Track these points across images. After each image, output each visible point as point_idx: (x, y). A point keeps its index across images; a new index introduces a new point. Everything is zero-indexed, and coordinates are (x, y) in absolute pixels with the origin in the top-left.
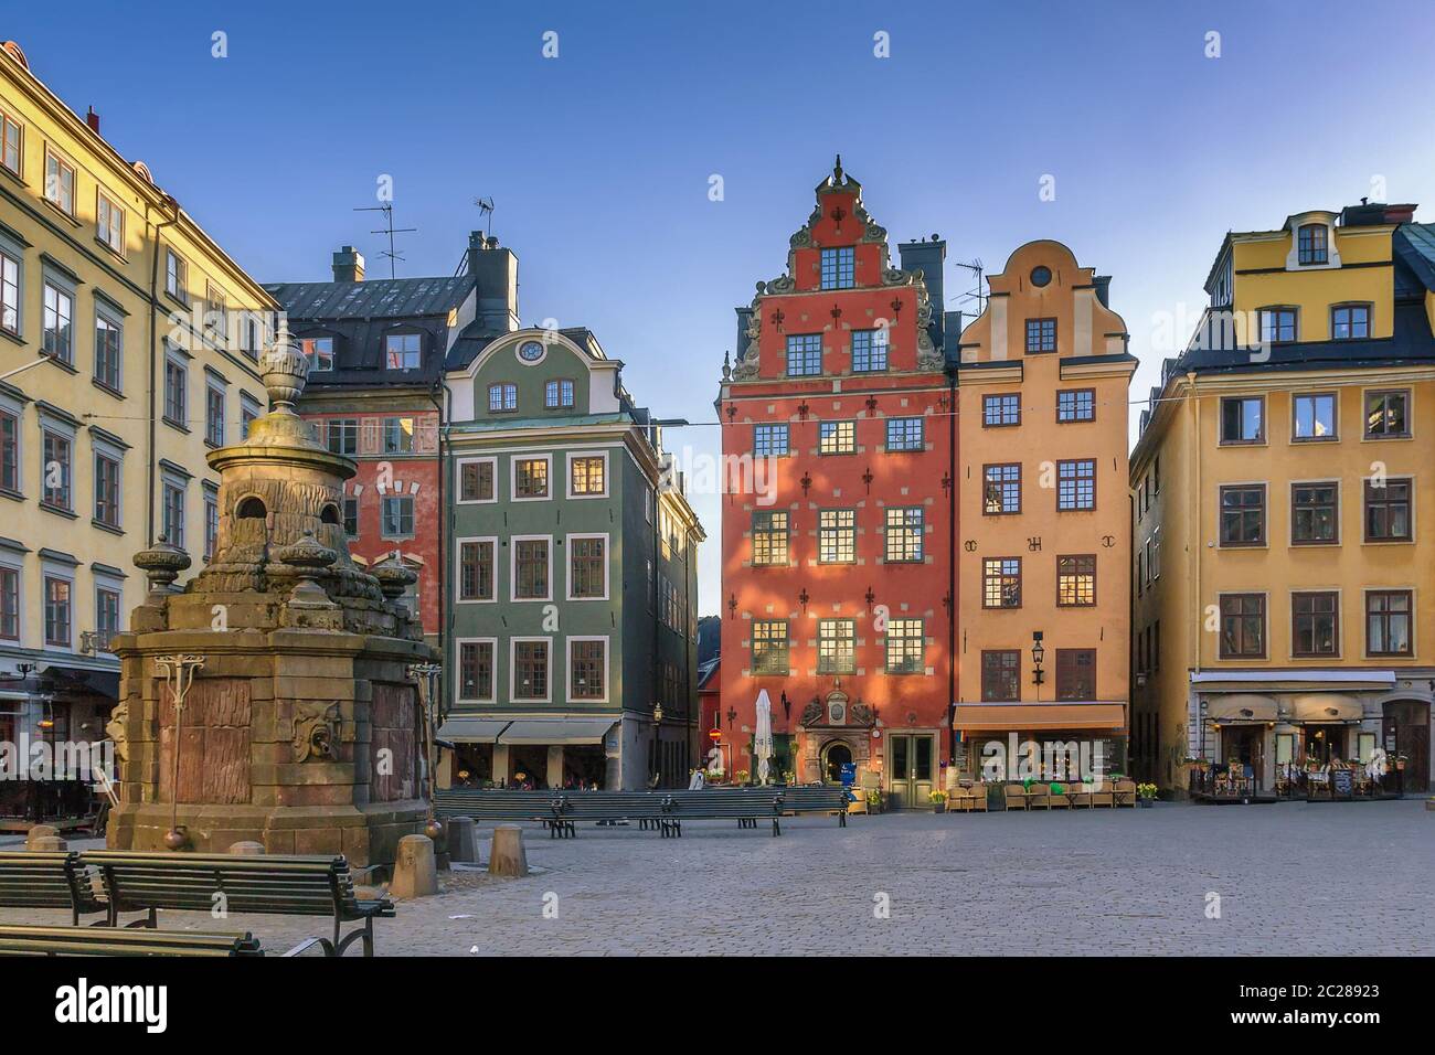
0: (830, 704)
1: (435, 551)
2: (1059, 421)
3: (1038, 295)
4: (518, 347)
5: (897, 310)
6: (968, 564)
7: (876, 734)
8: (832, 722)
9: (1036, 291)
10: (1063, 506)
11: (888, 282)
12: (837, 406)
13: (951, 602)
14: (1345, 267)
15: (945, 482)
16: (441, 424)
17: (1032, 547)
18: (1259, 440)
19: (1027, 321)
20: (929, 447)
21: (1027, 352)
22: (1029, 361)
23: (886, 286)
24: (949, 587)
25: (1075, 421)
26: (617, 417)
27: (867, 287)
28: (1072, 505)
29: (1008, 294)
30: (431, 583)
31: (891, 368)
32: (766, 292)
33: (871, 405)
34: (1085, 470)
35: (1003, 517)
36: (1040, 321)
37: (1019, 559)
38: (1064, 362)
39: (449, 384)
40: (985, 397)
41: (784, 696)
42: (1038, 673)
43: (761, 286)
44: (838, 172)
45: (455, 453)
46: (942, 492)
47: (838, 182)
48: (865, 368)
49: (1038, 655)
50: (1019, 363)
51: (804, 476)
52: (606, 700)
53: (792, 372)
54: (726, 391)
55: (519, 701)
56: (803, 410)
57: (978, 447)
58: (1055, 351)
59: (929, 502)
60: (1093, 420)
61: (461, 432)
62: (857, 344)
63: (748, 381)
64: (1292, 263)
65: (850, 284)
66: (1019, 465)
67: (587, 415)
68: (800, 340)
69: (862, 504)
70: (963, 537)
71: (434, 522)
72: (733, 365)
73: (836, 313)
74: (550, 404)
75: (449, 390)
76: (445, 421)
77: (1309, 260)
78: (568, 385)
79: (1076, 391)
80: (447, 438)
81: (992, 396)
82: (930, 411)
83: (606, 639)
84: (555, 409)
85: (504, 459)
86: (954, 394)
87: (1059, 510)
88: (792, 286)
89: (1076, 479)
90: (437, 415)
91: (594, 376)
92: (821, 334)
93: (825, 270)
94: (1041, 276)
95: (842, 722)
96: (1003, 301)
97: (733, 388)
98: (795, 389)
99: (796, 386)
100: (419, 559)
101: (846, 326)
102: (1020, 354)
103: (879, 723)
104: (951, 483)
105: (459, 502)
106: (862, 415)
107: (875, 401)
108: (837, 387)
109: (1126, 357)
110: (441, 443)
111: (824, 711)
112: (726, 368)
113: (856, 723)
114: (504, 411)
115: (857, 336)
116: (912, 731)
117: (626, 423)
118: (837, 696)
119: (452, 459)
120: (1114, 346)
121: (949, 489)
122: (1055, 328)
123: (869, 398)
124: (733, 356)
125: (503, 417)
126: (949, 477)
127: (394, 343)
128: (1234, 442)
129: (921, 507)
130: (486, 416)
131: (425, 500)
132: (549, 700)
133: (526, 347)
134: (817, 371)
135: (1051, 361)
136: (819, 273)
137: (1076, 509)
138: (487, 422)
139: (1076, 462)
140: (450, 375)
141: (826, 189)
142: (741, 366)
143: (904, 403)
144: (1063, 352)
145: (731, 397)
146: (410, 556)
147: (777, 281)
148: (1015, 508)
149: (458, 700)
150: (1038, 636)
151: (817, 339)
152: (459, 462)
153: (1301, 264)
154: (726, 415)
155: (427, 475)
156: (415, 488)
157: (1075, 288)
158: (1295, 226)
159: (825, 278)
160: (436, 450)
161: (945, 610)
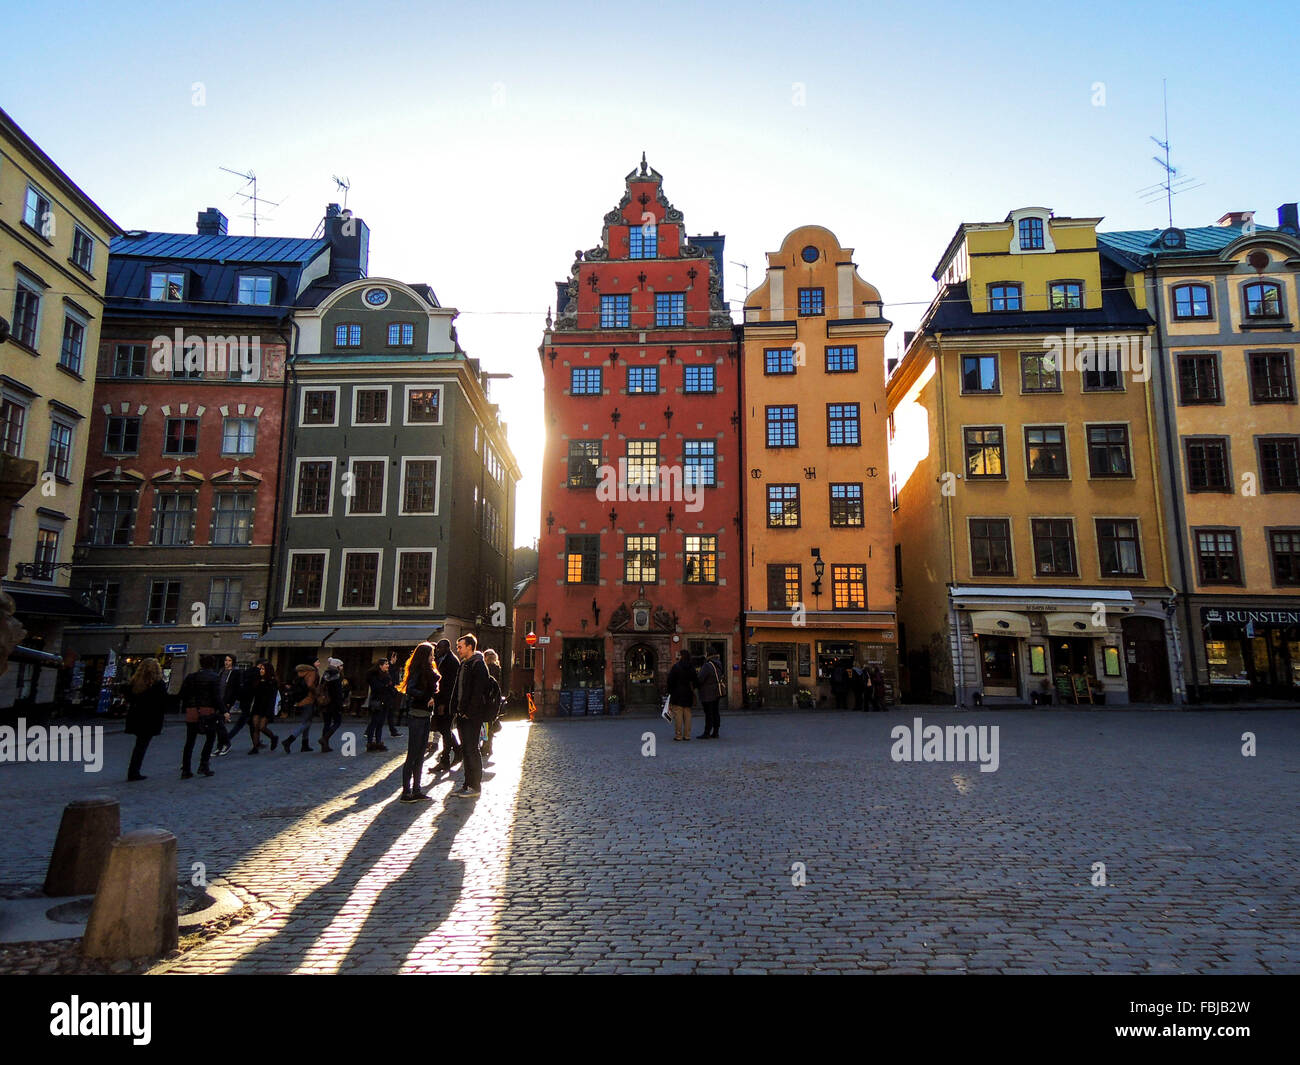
0: (636, 611)
1: (273, 469)
2: (827, 371)
3: (808, 269)
4: (364, 293)
5: (692, 277)
6: (754, 490)
7: (676, 639)
8: (637, 628)
9: (806, 266)
10: (833, 441)
11: (685, 255)
12: (643, 354)
13: (740, 521)
14: (1058, 252)
15: (734, 420)
16: (288, 356)
17: (808, 476)
18: (995, 391)
19: (800, 290)
20: (719, 390)
21: (800, 315)
22: (801, 322)
23: (683, 257)
24: (737, 509)
25: (841, 371)
26: (452, 356)
27: (668, 258)
28: (840, 441)
29: (784, 268)
30: (268, 499)
31: (688, 325)
32: (583, 259)
33: (671, 354)
34: (851, 411)
35: (783, 450)
36: (811, 289)
37: (797, 486)
38: (831, 324)
39: (297, 321)
40: (766, 350)
41: (594, 603)
42: (817, 584)
43: (579, 254)
44: (644, 165)
45: (300, 382)
46: (731, 428)
47: (644, 173)
48: (667, 323)
49: (819, 568)
50: (794, 323)
51: (614, 411)
52: (431, 607)
53: (605, 325)
54: (549, 337)
55: (347, 609)
56: (614, 356)
57: (760, 391)
58: (823, 314)
59: (721, 436)
60: (855, 371)
61: (306, 363)
62: (659, 305)
63: (566, 330)
64: (1015, 247)
65: (654, 256)
66: (795, 407)
67: (426, 354)
68: (612, 299)
69: (663, 437)
70: (750, 466)
71: (275, 443)
72: (554, 318)
73: (642, 279)
74: (392, 342)
75: (297, 327)
76: (292, 352)
77: (1028, 246)
78: (409, 329)
79: (841, 348)
80: (292, 368)
81: (773, 350)
82: (720, 361)
83: (434, 551)
84: (395, 347)
85: (347, 390)
86: (740, 347)
87: (829, 445)
88: (605, 255)
89: (843, 419)
90: (284, 348)
91: (433, 322)
92: (630, 294)
93: (633, 243)
94: (810, 254)
95: (646, 627)
96: (780, 273)
97: (554, 336)
98: (606, 340)
99: (608, 336)
100: (257, 476)
101: (650, 289)
102: (794, 316)
103: (678, 630)
104: (739, 420)
105: (301, 425)
106: (663, 362)
107: (675, 351)
108: (642, 339)
109: (881, 321)
110: (287, 372)
111: (630, 617)
112: (549, 320)
113: (658, 628)
114: (348, 347)
115: (659, 298)
116: (707, 637)
117: (460, 361)
118: (641, 604)
119: (296, 388)
120: (871, 312)
121: (737, 425)
122: (823, 296)
123: (669, 349)
124: (554, 310)
125: (348, 351)
126: (737, 415)
127: (245, 283)
128: (974, 391)
129: (714, 440)
130: (330, 350)
131: (268, 422)
132: (376, 608)
133: (371, 294)
134: (626, 325)
135: (819, 323)
136: (628, 246)
137: (844, 445)
138: (332, 356)
139: (843, 405)
140: (299, 314)
141: (633, 178)
142: (562, 318)
143: (699, 353)
144: (829, 315)
145: (552, 344)
146: (249, 473)
147: (593, 251)
148: (793, 443)
149: (285, 609)
150: (815, 552)
151: (626, 299)
152: (304, 390)
153: (1022, 249)
154: (547, 359)
155: (271, 400)
156: (258, 411)
157: (838, 264)
158: (1016, 219)
159: (633, 250)
160: (282, 378)
161: (735, 528)
